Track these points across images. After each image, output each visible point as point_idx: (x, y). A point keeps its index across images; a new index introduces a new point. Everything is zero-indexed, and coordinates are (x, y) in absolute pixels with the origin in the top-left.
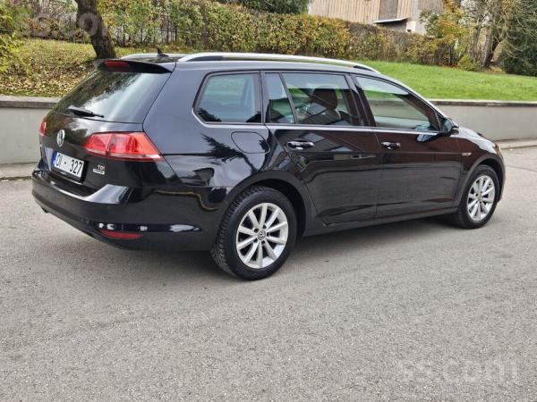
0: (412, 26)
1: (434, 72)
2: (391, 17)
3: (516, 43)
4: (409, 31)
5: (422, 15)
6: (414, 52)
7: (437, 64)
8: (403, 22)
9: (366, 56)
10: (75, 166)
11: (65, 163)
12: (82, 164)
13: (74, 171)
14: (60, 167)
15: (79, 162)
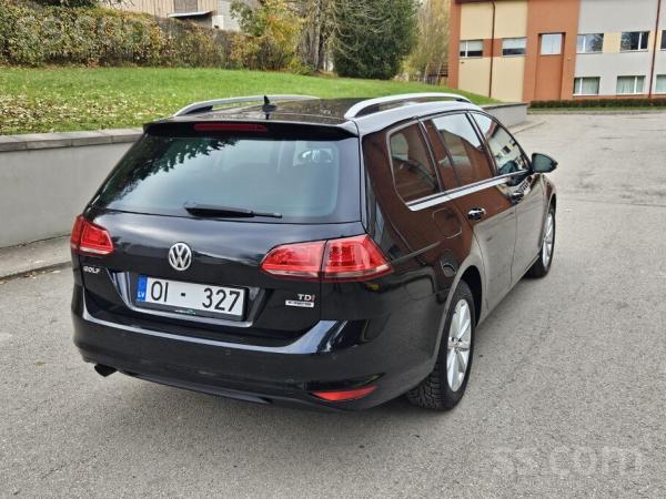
0: (219, 21)
1: (283, 81)
2: (191, 10)
3: (350, 42)
4: (217, 27)
5: (233, 8)
6: (236, 55)
7: (260, 69)
8: (207, 17)
9: (187, 61)
10: (216, 299)
11: (183, 295)
12: (238, 294)
13: (217, 307)
14: (168, 303)
15: (227, 290)
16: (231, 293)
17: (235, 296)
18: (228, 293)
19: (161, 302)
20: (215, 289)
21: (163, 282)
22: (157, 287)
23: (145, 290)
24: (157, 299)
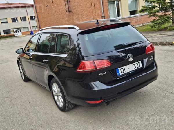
10: (136, 65)
11: (129, 68)
12: (140, 62)
13: (137, 67)
14: (126, 72)
15: (137, 62)
16: (138, 62)
17: (139, 63)
18: (138, 63)
19: (124, 73)
20: (135, 63)
21: (123, 67)
22: (122, 69)
23: (119, 72)
24: (123, 73)
